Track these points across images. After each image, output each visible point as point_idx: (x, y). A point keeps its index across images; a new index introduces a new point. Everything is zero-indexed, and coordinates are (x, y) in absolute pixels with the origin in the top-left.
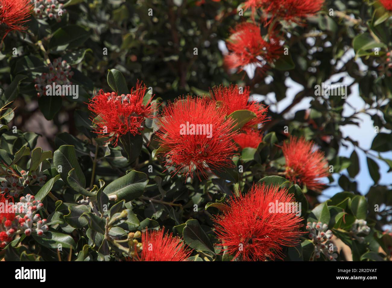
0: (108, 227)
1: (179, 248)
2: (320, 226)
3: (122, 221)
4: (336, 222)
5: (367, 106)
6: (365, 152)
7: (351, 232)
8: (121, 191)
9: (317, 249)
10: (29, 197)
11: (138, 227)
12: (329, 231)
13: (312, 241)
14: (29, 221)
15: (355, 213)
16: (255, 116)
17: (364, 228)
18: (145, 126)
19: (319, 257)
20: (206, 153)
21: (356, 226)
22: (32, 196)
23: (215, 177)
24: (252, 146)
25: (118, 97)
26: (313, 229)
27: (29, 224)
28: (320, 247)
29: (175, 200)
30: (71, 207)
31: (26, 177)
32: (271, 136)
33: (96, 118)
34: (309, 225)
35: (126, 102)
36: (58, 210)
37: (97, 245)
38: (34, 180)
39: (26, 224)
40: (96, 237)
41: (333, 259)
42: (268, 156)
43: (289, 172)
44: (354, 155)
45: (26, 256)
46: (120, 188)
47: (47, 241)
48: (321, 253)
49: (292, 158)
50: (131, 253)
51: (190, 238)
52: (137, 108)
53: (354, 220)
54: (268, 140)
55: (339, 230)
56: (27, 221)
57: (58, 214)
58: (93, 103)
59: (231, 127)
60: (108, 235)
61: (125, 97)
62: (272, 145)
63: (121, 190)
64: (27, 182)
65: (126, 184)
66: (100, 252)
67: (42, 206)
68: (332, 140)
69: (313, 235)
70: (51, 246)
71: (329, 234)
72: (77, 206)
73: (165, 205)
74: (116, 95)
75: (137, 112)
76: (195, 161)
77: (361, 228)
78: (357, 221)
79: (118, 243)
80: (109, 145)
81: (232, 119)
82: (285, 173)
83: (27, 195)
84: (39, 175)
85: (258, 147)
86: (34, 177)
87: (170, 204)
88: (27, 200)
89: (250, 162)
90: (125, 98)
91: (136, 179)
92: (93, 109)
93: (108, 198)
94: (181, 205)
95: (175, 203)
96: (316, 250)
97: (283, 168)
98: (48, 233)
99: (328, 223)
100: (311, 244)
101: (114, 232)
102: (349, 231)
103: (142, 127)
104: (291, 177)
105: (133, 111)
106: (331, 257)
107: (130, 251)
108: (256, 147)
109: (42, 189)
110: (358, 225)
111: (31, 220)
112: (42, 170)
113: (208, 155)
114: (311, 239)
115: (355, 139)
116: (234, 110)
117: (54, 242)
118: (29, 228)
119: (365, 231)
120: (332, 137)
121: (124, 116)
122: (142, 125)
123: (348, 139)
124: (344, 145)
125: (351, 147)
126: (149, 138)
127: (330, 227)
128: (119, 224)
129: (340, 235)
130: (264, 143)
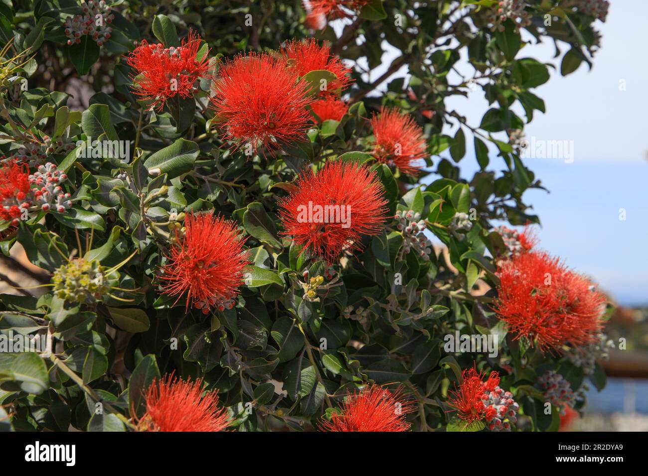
0: (144, 206)
1: (240, 237)
2: (412, 215)
3: (161, 199)
4: (431, 211)
5: (479, 74)
6: (473, 130)
7: (449, 227)
8: (166, 164)
9: (407, 242)
10: (49, 166)
11: (184, 208)
12: (422, 222)
13: (401, 234)
14: (47, 195)
15: (456, 205)
16: (336, 78)
17: (465, 222)
18: (200, 88)
19: (409, 252)
20: (272, 125)
21: (455, 221)
22: (53, 165)
23: (284, 153)
24: (335, 119)
25: (166, 50)
26: (403, 219)
27: (47, 198)
28: (410, 240)
29: (236, 180)
30: (100, 180)
31: (49, 143)
32: (358, 107)
33: (138, 76)
34: (397, 214)
35: (176, 56)
36: (84, 183)
37: (132, 227)
38: (60, 148)
39: (44, 198)
40: (131, 218)
41: (426, 254)
42: (354, 132)
43: (379, 151)
44: (460, 133)
45: (41, 234)
46: (165, 160)
47: (71, 220)
48: (411, 248)
49: (382, 134)
50: (172, 239)
51: (252, 225)
52: (189, 65)
53: (455, 214)
54: (355, 112)
55: (436, 224)
56: (45, 194)
57: (85, 187)
58: (134, 56)
59: (304, 91)
60: (144, 215)
61: (174, 50)
62: (359, 119)
63: (166, 162)
64: (51, 150)
65: (172, 155)
66: (135, 236)
67: (65, 178)
68: (434, 115)
69: (403, 226)
70: (74, 226)
71: (422, 225)
72: (110, 180)
73: (224, 185)
74: (163, 47)
75: (188, 70)
76: (260, 134)
77: (461, 223)
78: (457, 214)
79: (157, 226)
80: (154, 109)
81: (305, 81)
82: (374, 153)
83: (48, 164)
84: (65, 143)
85: (341, 119)
86: (60, 144)
87: (230, 184)
88: (47, 169)
89: (330, 137)
90: (175, 52)
91: (185, 149)
92: (133, 63)
93: (147, 172)
94: (243, 186)
95: (236, 183)
96: (405, 244)
97: (372, 147)
98: (71, 211)
99: (421, 212)
100: (400, 236)
101: (154, 212)
102: (447, 226)
103: (195, 89)
104: (381, 157)
105: (184, 68)
106: (423, 252)
107: (171, 236)
108: (339, 120)
109: (67, 158)
110: (458, 219)
111: (50, 193)
112: (70, 136)
113: (275, 126)
114: (400, 231)
115: (461, 114)
116: (310, 70)
117: (79, 221)
118: (48, 202)
119: (465, 226)
120: (434, 113)
121: (171, 74)
122: (194, 86)
123: (453, 114)
124: (448, 123)
125: (457, 125)
126: (206, 103)
127: (423, 217)
128: (157, 202)
129: (437, 230)
130: (349, 114)
